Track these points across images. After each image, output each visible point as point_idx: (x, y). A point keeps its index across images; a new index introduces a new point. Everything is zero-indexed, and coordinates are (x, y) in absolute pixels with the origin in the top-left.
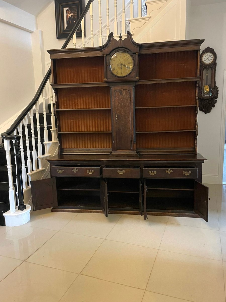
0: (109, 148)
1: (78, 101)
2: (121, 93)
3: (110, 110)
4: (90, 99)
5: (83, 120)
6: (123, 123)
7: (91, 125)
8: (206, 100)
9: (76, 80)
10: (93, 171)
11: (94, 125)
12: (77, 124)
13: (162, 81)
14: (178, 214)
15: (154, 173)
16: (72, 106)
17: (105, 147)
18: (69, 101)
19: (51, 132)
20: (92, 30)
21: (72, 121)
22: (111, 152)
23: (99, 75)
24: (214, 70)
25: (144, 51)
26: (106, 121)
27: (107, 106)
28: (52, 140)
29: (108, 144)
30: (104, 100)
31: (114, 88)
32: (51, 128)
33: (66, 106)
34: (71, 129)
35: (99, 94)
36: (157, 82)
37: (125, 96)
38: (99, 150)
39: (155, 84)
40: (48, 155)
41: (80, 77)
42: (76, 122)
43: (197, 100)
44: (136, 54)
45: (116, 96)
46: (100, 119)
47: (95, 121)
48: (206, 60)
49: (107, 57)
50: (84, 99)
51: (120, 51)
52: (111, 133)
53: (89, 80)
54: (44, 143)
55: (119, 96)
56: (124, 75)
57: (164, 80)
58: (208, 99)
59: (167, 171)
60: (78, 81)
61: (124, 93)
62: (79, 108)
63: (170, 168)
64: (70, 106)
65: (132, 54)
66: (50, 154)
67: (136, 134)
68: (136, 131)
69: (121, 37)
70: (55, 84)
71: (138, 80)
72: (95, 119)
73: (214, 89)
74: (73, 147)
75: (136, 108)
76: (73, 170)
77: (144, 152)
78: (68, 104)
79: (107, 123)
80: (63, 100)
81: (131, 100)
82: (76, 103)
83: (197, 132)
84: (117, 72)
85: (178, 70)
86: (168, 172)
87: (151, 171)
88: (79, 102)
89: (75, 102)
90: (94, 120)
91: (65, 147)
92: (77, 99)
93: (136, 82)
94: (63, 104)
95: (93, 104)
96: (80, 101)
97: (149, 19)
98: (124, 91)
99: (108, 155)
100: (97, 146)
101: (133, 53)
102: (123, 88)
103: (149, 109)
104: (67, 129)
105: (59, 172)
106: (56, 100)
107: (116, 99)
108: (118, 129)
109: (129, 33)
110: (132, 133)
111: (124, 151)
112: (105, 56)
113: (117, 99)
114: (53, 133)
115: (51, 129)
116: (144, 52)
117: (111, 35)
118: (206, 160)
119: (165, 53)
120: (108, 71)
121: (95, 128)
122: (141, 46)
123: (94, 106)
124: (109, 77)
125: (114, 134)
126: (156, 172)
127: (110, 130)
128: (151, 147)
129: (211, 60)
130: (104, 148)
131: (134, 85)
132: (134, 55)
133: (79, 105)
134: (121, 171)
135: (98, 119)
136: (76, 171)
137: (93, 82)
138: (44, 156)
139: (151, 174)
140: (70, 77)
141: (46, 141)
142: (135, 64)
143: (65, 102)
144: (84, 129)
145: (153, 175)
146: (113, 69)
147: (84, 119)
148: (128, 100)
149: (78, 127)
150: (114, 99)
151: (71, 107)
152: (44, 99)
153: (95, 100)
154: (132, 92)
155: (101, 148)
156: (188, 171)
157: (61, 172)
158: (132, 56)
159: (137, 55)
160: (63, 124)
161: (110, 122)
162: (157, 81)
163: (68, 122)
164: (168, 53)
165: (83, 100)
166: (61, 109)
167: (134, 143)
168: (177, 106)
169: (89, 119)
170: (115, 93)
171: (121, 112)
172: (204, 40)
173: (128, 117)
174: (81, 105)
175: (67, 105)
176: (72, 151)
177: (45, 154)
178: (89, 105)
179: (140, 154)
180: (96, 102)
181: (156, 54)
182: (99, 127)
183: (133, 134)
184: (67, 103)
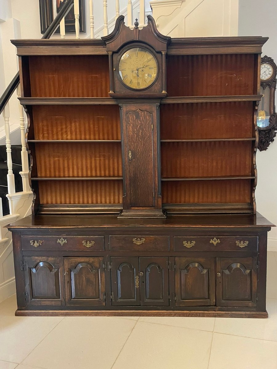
0: (119, 202)
1: (66, 128)
2: (138, 117)
3: (120, 143)
4: (87, 125)
5: (75, 157)
6: (141, 164)
7: (89, 165)
8: (262, 132)
9: (63, 93)
10: (93, 242)
11: (93, 166)
12: (66, 165)
13: (204, 99)
14: (230, 313)
15: (191, 245)
16: (57, 135)
17: (112, 201)
18: (52, 126)
19: (21, 177)
20: (91, 15)
21: (57, 159)
22: (121, 211)
23: (102, 86)
24: (273, 89)
25: (174, 50)
26: (113, 161)
27: (115, 137)
28: (23, 191)
29: (117, 197)
30: (110, 127)
31: (125, 108)
32: (22, 171)
33: (46, 135)
34: (55, 172)
35: (103, 117)
36: (195, 101)
37: (144, 121)
38: (102, 207)
39: (192, 104)
40: (15, 215)
41: (71, 89)
42: (64, 161)
43: (256, 130)
44: (161, 53)
45: (130, 121)
46: (104, 156)
47: (95, 160)
48: (263, 74)
49: (115, 56)
50: (77, 124)
51: (136, 47)
52: (122, 180)
53: (85, 93)
54: (7, 196)
55: (134, 121)
56: (142, 87)
57: (206, 98)
58: (264, 131)
59: (211, 241)
60: (67, 95)
61: (142, 117)
62: (68, 138)
63: (217, 237)
64: (53, 135)
65: (156, 53)
66: (19, 214)
67: (162, 182)
68: (162, 177)
69: (137, 24)
70: (25, 98)
71: (164, 96)
72: (95, 157)
73: (273, 117)
74: (59, 202)
75: (161, 140)
76: (59, 241)
77: (174, 210)
78: (50, 132)
79: (116, 164)
80: (41, 124)
81: (154, 128)
82: (64, 130)
83: (255, 180)
84: (131, 82)
85: (227, 84)
86: (213, 242)
87: (187, 240)
88: (69, 130)
89: (62, 129)
90: (93, 159)
91: (45, 202)
92: (66, 124)
93: (161, 98)
94: (41, 132)
95: (92, 133)
96: (71, 128)
97: (182, 3)
98: (143, 113)
99: (116, 215)
100: (99, 201)
101: (158, 52)
102: (140, 109)
103: (183, 142)
104: (48, 173)
105: (33, 244)
106: (29, 125)
107: (130, 126)
108: (133, 175)
109: (150, 18)
110: (155, 180)
111: (143, 209)
112: (110, 53)
113: (132, 125)
114: (25, 178)
115: (20, 173)
116: (174, 52)
117: (121, 19)
118: (274, 226)
119: (207, 56)
120: (116, 79)
121: (96, 171)
122: (170, 42)
123: (94, 135)
124: (117, 89)
125: (127, 182)
126: (194, 242)
127: (121, 174)
128: (185, 202)
129: (270, 74)
130: (110, 203)
131: (159, 104)
132: (158, 55)
133: (69, 133)
134: (139, 239)
135: (100, 157)
136: (64, 242)
137: (92, 96)
138: (7, 217)
139: (187, 245)
140: (52, 88)
141: (11, 192)
142: (161, 70)
143: (45, 128)
144: (78, 172)
145: (190, 248)
146: (124, 77)
147: (77, 157)
148: (148, 128)
149: (66, 169)
150: (126, 126)
151: (55, 137)
152: (7, 121)
153: (96, 126)
154: (155, 114)
155: (106, 203)
156: (244, 240)
157: (38, 244)
158: (155, 57)
159: (163, 56)
160: (41, 164)
161: (120, 163)
162: (195, 99)
163: (50, 161)
164: (212, 56)
165: (76, 126)
166: (39, 139)
167: (158, 197)
168: (226, 140)
169: (86, 157)
170: (127, 116)
171: (137, 147)
172: (267, 38)
173: (149, 156)
174: (71, 134)
175: (48, 133)
176: (56, 209)
177: (9, 214)
178: (85, 135)
179: (168, 213)
180: (96, 129)
181: (193, 56)
182: (102, 169)
183: (157, 182)
184: (48, 130)
